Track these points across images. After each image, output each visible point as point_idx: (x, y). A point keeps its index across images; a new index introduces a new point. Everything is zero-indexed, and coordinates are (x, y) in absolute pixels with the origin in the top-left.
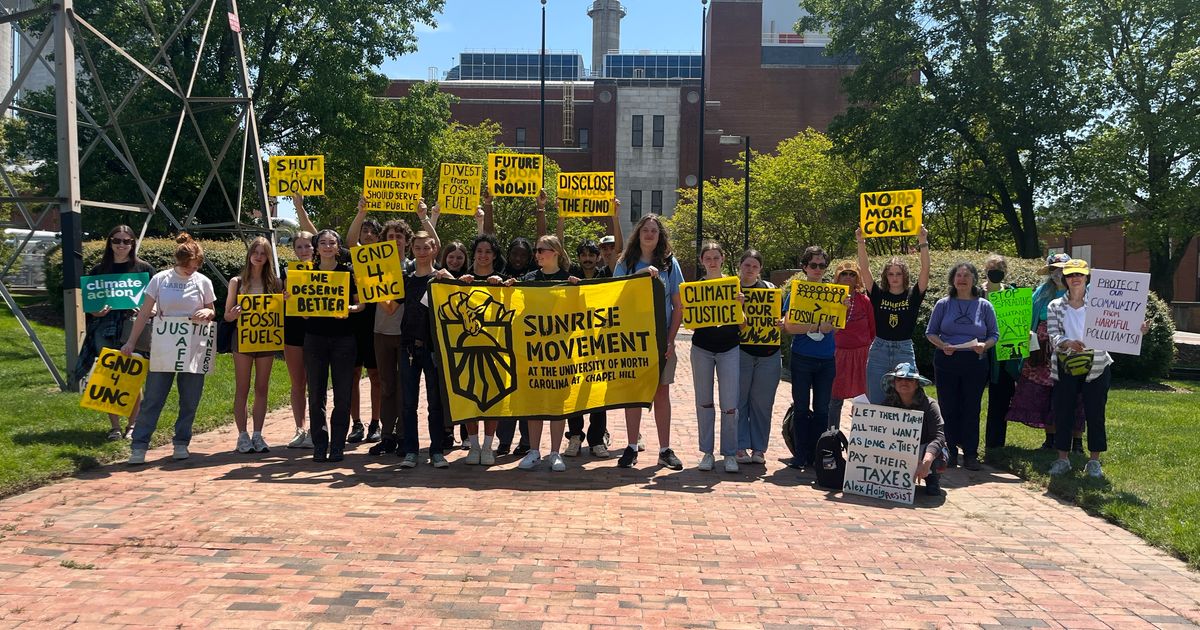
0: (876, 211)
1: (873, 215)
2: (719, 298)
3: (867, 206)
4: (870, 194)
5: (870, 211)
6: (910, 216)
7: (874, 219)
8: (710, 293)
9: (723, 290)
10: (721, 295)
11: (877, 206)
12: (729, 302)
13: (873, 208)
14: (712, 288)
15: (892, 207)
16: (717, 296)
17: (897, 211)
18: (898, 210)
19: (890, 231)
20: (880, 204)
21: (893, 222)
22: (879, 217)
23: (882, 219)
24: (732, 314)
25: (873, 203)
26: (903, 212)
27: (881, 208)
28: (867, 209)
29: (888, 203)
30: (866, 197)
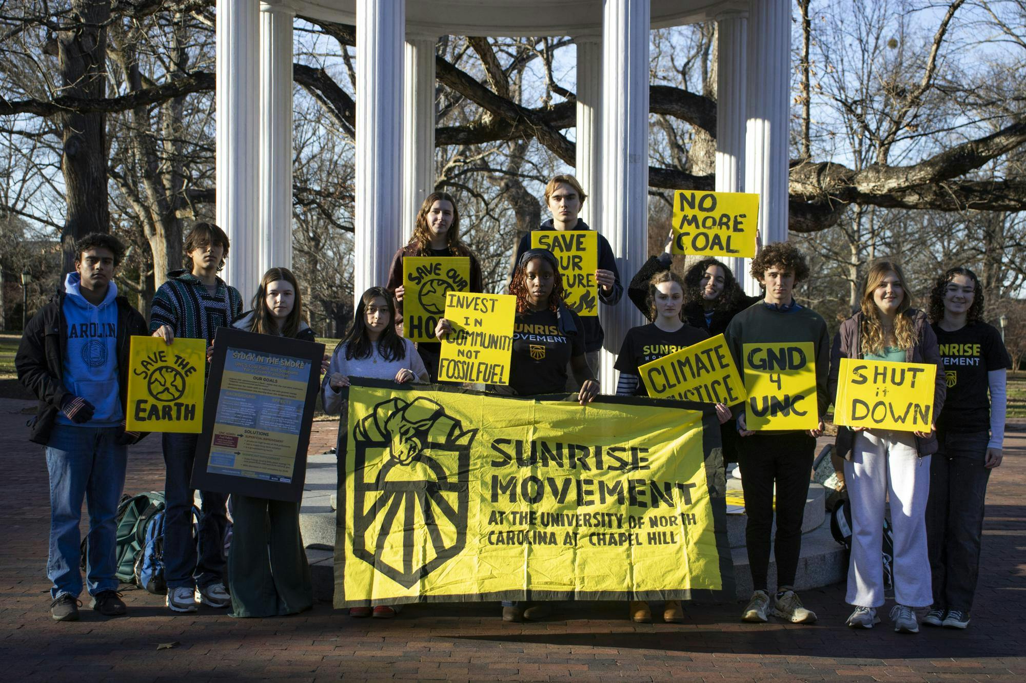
0: (695, 218)
1: (689, 224)
2: (703, 371)
3: (682, 209)
4: (688, 193)
5: (685, 218)
6: (742, 230)
7: (692, 229)
8: (686, 369)
9: (704, 358)
10: (704, 367)
11: (696, 211)
12: (719, 374)
13: (690, 213)
14: (687, 360)
15: (716, 214)
16: (699, 369)
17: (723, 221)
18: (725, 220)
19: (711, 248)
20: (701, 208)
21: (717, 237)
22: (697, 227)
23: (702, 230)
24: (729, 390)
25: (692, 206)
26: (731, 224)
27: (701, 216)
28: (682, 214)
29: (712, 209)
30: (683, 197)
